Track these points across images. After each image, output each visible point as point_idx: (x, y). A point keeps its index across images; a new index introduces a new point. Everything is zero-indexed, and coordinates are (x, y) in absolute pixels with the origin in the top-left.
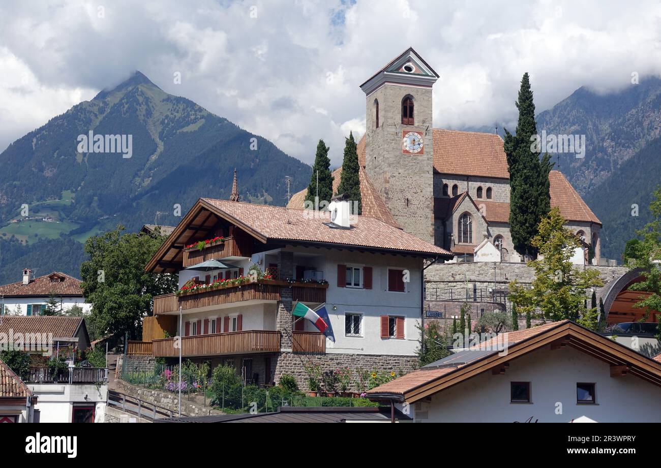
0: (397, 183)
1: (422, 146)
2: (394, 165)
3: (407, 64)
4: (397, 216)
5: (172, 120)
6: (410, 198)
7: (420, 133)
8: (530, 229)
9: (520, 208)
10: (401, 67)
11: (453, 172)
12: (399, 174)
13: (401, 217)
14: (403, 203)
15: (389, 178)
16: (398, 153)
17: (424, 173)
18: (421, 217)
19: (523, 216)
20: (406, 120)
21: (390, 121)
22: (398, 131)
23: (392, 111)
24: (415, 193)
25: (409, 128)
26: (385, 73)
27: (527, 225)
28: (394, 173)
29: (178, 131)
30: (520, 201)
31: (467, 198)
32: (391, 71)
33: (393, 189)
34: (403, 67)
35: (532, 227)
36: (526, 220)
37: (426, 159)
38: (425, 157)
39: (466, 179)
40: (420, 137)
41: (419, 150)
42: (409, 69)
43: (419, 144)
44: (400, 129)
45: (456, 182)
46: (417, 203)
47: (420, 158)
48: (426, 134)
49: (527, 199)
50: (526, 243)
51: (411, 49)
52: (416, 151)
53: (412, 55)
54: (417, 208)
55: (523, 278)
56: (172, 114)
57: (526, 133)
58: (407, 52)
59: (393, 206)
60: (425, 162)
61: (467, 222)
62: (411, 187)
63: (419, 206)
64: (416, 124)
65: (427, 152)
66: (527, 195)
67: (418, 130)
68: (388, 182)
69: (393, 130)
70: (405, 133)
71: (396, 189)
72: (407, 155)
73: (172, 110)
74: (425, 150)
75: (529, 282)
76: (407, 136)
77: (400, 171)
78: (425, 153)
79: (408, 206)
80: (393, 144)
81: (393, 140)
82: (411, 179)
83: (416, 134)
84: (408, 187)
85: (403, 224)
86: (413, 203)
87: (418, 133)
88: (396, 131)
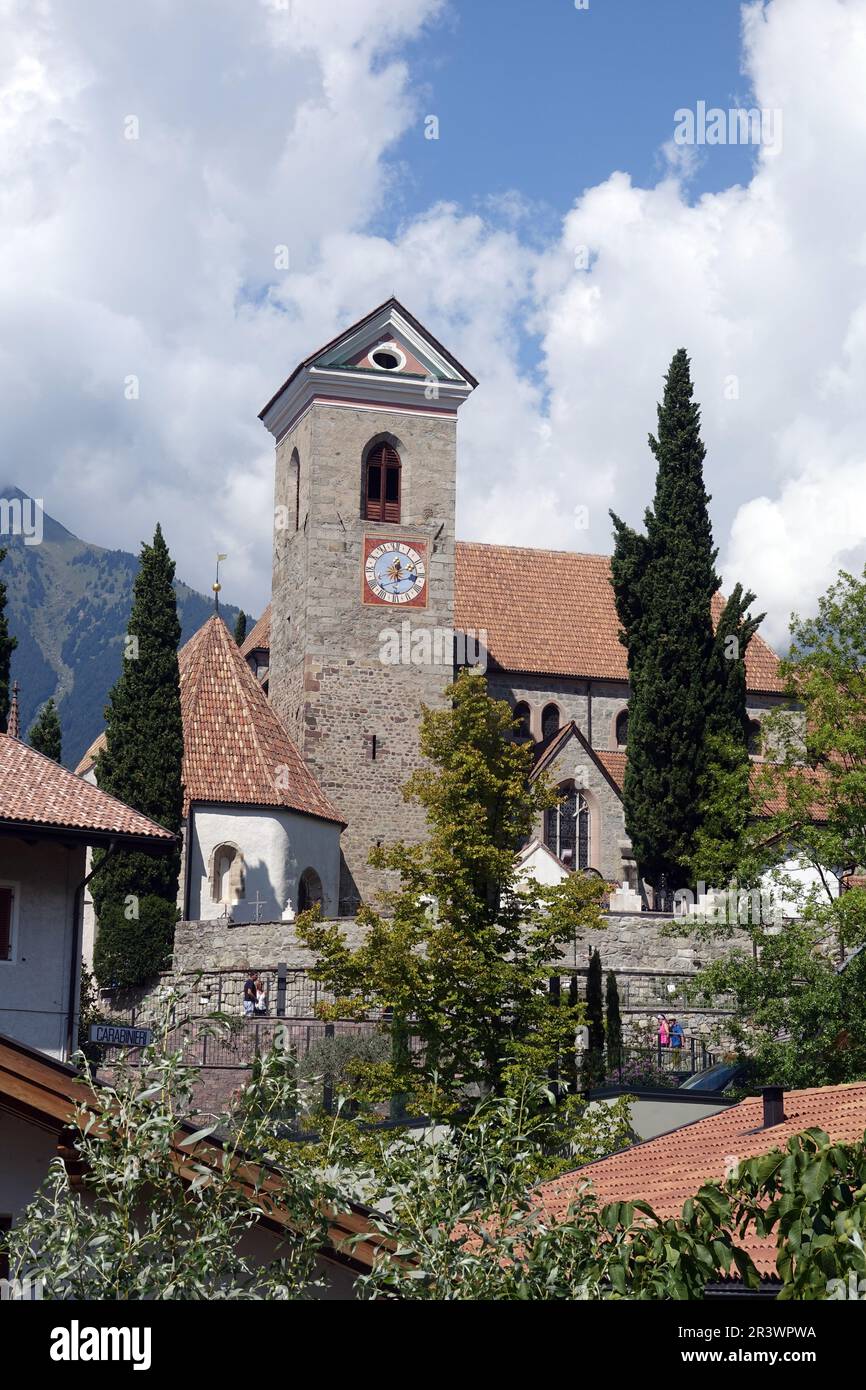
0: (343, 691)
1: (420, 582)
2: (335, 639)
3: (383, 347)
4: (339, 786)
5: (97, 612)
6: (381, 734)
7: (416, 546)
8: (677, 813)
9: (649, 748)
10: (364, 353)
11: (545, 669)
12: (351, 663)
13: (350, 791)
14: (360, 748)
15: (319, 676)
16: (347, 603)
19: (659, 772)
20: (375, 507)
21: (326, 510)
22: (349, 538)
23: (333, 480)
24: (398, 720)
25: (383, 530)
26: (313, 370)
27: (669, 799)
28: (336, 662)
29: (112, 640)
30: (649, 726)
31: (574, 740)
32: (333, 366)
33: (331, 707)
34: (370, 356)
35: (682, 808)
36: (666, 784)
37: (434, 621)
38: (429, 614)
39: (583, 688)
40: (416, 557)
41: (413, 594)
42: (387, 360)
43: (413, 578)
44: (357, 532)
45: (552, 697)
46: (401, 748)
47: (414, 618)
48: (435, 550)
49: (668, 720)
50: (665, 855)
51: (393, 303)
52: (402, 599)
53: (396, 320)
54: (404, 764)
55: (645, 959)
56: (97, 596)
57: (674, 527)
58: (381, 312)
59: (328, 758)
61: (574, 810)
62: (384, 703)
63: (408, 759)
64: (406, 520)
65: (437, 602)
66: (666, 710)
67: (411, 537)
68: (316, 689)
69: (334, 536)
70: (371, 544)
71: (339, 708)
72: (376, 608)
73: (96, 587)
74: (430, 594)
75: (664, 970)
76: (376, 553)
77: (353, 655)
78: (430, 603)
79: (374, 758)
80: (333, 576)
81: (333, 565)
82: (385, 680)
83: (404, 548)
84: (379, 702)
85: (357, 812)
86: (391, 750)
87: (412, 545)
88: (343, 539)
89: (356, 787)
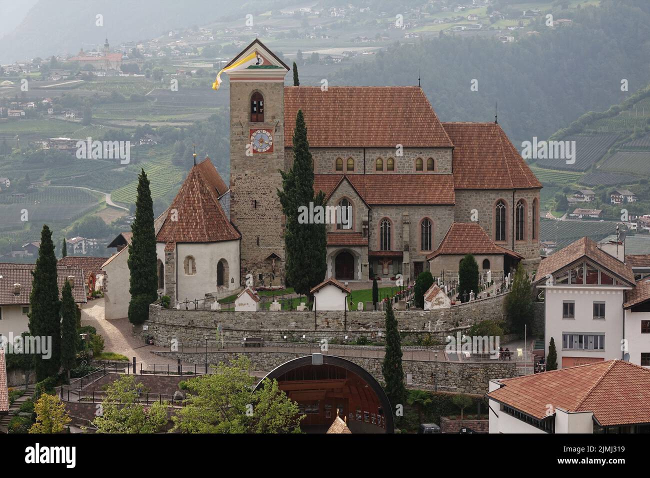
0: (244, 185)
4: (242, 219)
6: (258, 199)
12: (246, 175)
13: (247, 220)
14: (250, 205)
15: (235, 181)
16: (244, 154)
17: (273, 172)
18: (270, 219)
20: (255, 117)
21: (235, 121)
22: (244, 130)
23: (238, 109)
24: (264, 194)
25: (257, 125)
28: (241, 175)
33: (239, 191)
37: (276, 157)
38: (275, 154)
40: (269, 134)
41: (268, 148)
44: (248, 127)
46: (265, 204)
47: (269, 157)
48: (276, 131)
51: (257, 41)
52: (264, 150)
53: (259, 47)
54: (266, 209)
58: (252, 45)
59: (239, 209)
60: (275, 161)
62: (259, 188)
63: (268, 208)
64: (266, 120)
65: (277, 150)
67: (267, 127)
68: (234, 185)
69: (239, 129)
70: (252, 131)
71: (242, 191)
72: (255, 154)
74: (275, 148)
76: (254, 134)
77: (247, 172)
78: (274, 150)
79: (256, 208)
80: (239, 144)
81: (238, 140)
82: (259, 180)
83: (264, 132)
84: (256, 188)
85: (250, 227)
86: (262, 205)
87: (268, 130)
88: (242, 131)
89: (249, 219)
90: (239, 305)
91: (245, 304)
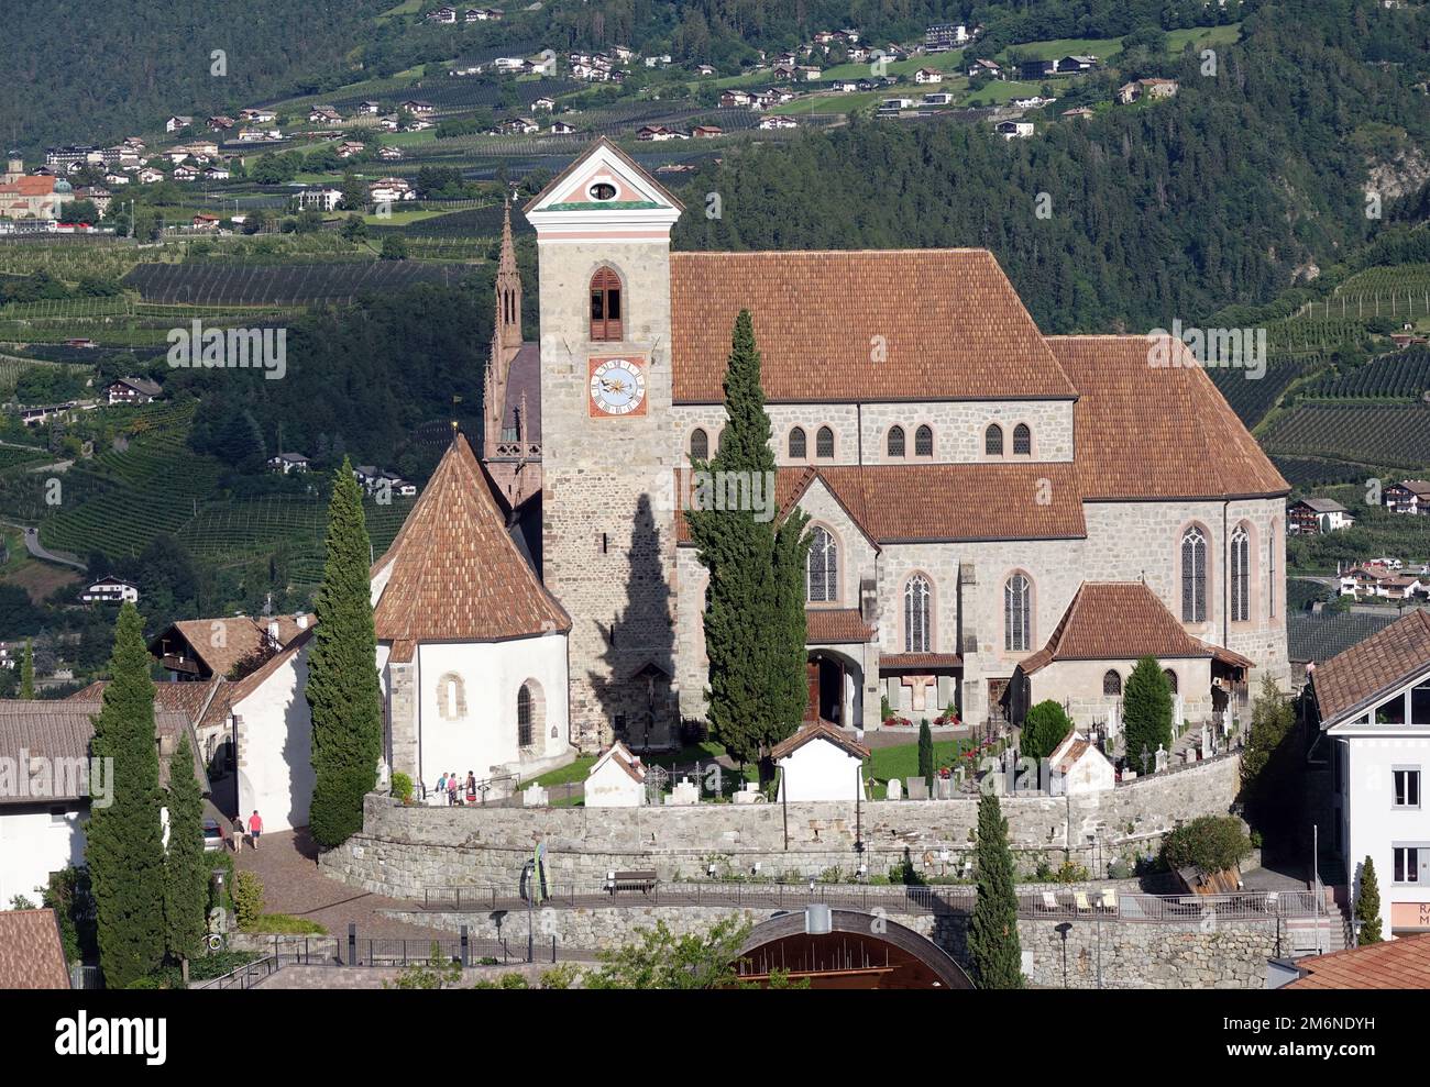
0: (575, 497)
1: (640, 393)
3: (597, 181)
4: (573, 581)
6: (610, 531)
7: (636, 361)
10: (580, 190)
11: (817, 394)
12: (580, 471)
13: (583, 585)
14: (593, 545)
15: (554, 486)
16: (576, 419)
17: (648, 462)
18: (641, 578)
20: (599, 327)
21: (553, 338)
22: (575, 361)
23: (558, 309)
24: (625, 518)
25: (607, 349)
28: (567, 472)
31: (818, 484)
32: (551, 208)
33: (564, 512)
34: (587, 190)
37: (654, 425)
38: (651, 420)
39: (854, 409)
40: (636, 371)
41: (634, 405)
44: (583, 354)
45: (825, 419)
46: (629, 542)
47: (637, 426)
48: (653, 362)
52: (625, 410)
54: (632, 556)
59: (565, 557)
60: (650, 435)
61: (823, 545)
62: (612, 504)
63: (635, 551)
64: (629, 337)
65: (655, 409)
67: (631, 353)
68: (552, 497)
69: (562, 359)
70: (595, 364)
71: (571, 512)
72: (602, 420)
74: (650, 403)
76: (599, 371)
77: (582, 464)
78: (650, 410)
79: (605, 551)
80: (562, 396)
81: (561, 386)
82: (613, 483)
83: (624, 364)
84: (607, 504)
85: (592, 600)
86: (620, 545)
87: (632, 360)
88: (569, 362)
89: (589, 579)
90: (596, 791)
91: (610, 790)
